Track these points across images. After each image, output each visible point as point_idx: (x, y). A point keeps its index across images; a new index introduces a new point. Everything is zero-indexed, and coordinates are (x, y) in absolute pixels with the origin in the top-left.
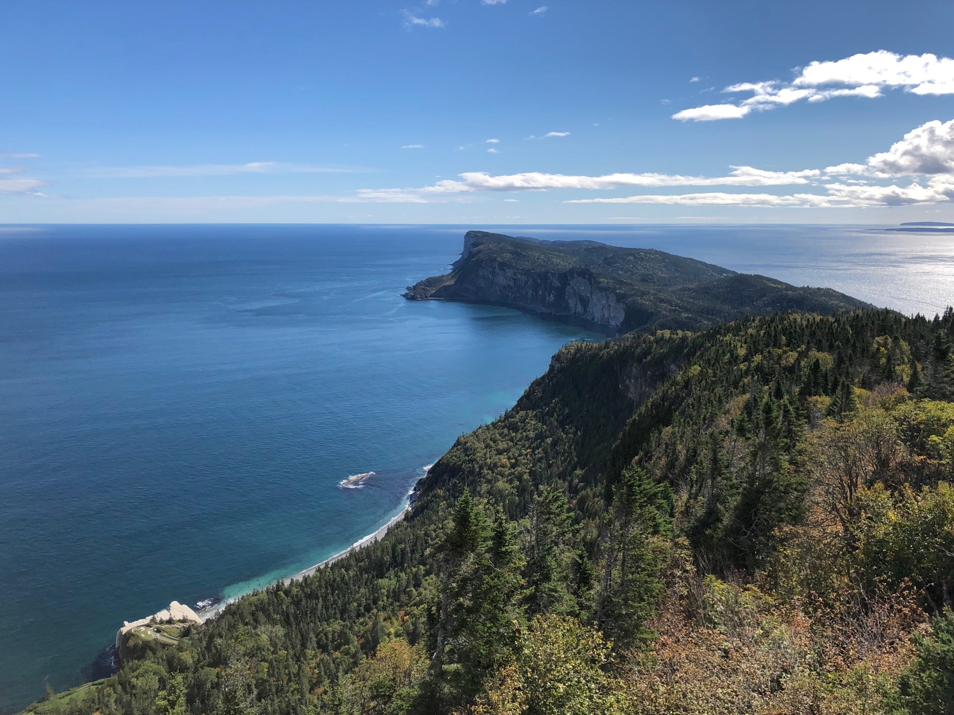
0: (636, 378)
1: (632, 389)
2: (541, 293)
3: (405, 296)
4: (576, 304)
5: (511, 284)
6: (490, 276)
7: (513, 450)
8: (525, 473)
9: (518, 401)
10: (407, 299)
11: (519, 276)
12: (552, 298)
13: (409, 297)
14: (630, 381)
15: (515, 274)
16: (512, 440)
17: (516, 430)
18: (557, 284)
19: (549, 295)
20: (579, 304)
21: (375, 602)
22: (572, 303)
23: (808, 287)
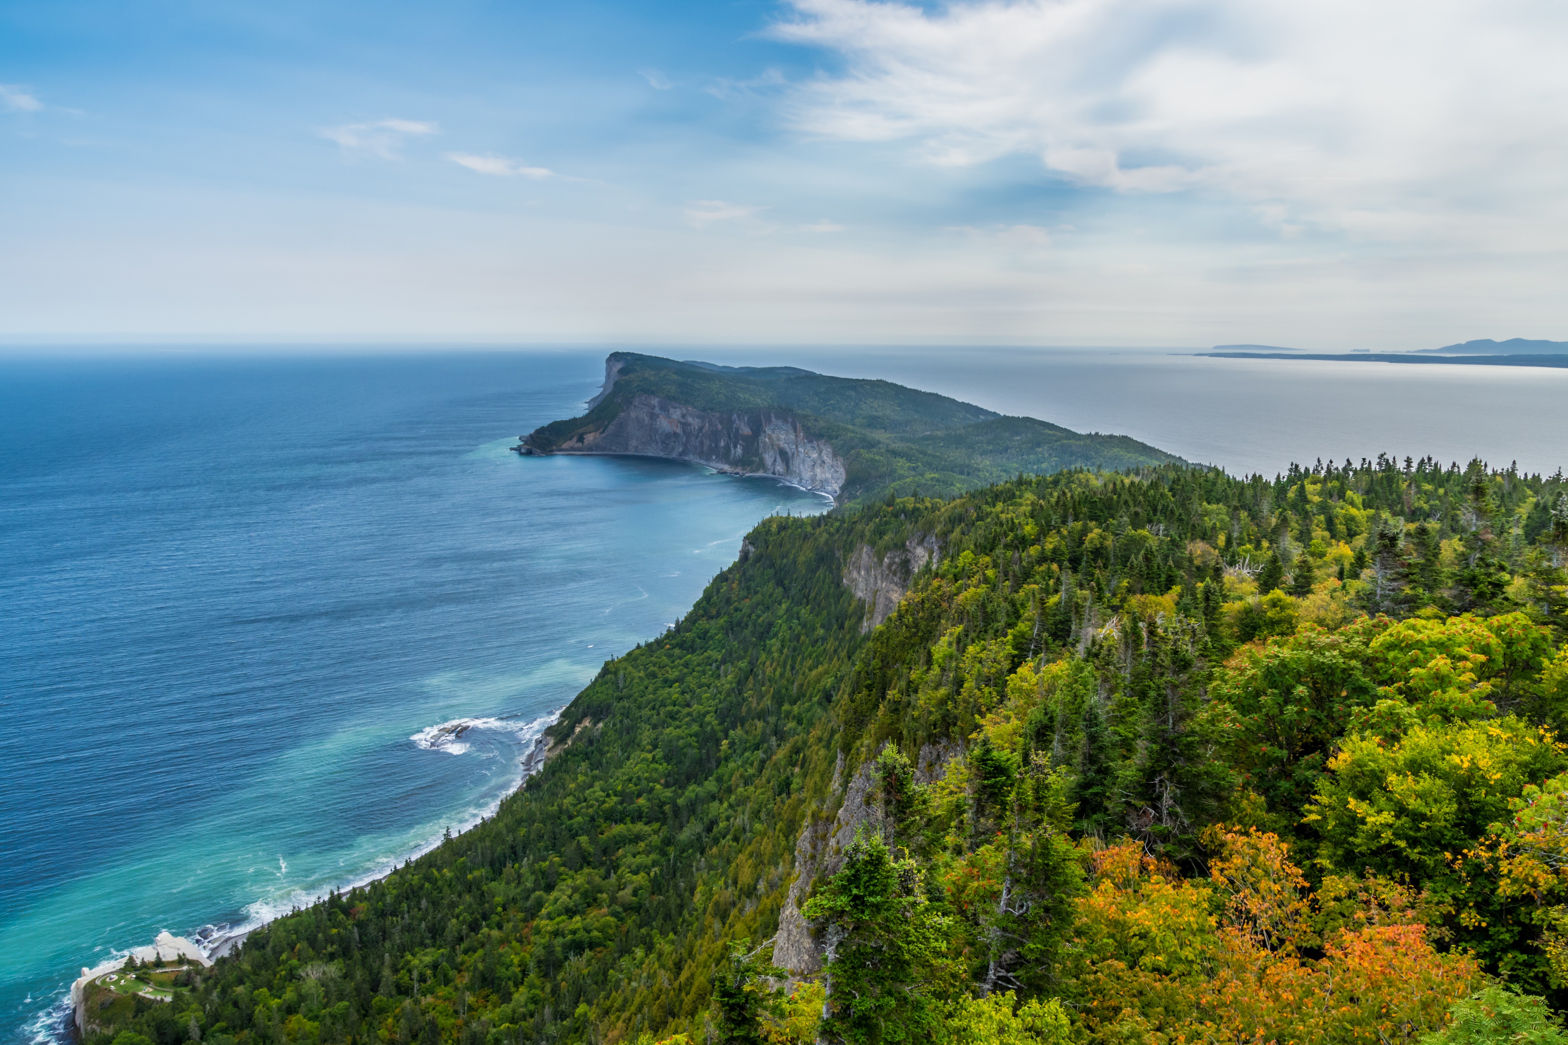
0: (868, 571)
1: (862, 585)
2: (722, 444)
3: (518, 449)
4: (775, 460)
5: (679, 430)
6: (646, 419)
7: (689, 679)
8: (708, 712)
9: (695, 606)
10: (521, 454)
11: (690, 420)
12: (739, 450)
13: (523, 451)
14: (859, 573)
15: (683, 416)
16: (686, 665)
17: (692, 649)
18: (746, 431)
19: (735, 447)
20: (779, 460)
21: (485, 917)
22: (768, 458)
23: (1097, 434)
